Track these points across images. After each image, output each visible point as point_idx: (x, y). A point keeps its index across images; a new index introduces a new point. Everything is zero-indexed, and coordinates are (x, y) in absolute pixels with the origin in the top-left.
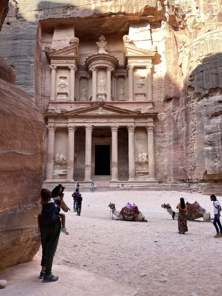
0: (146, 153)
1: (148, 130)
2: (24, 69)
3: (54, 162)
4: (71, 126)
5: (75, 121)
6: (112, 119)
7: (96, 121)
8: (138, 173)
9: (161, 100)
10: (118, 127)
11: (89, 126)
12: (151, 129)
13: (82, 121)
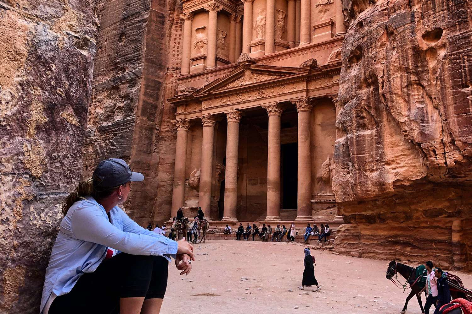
2: (135, 35)
3: (189, 185)
4: (204, 117)
5: (211, 107)
6: (268, 91)
7: (242, 98)
8: (316, 202)
11: (229, 111)
13: (221, 104)
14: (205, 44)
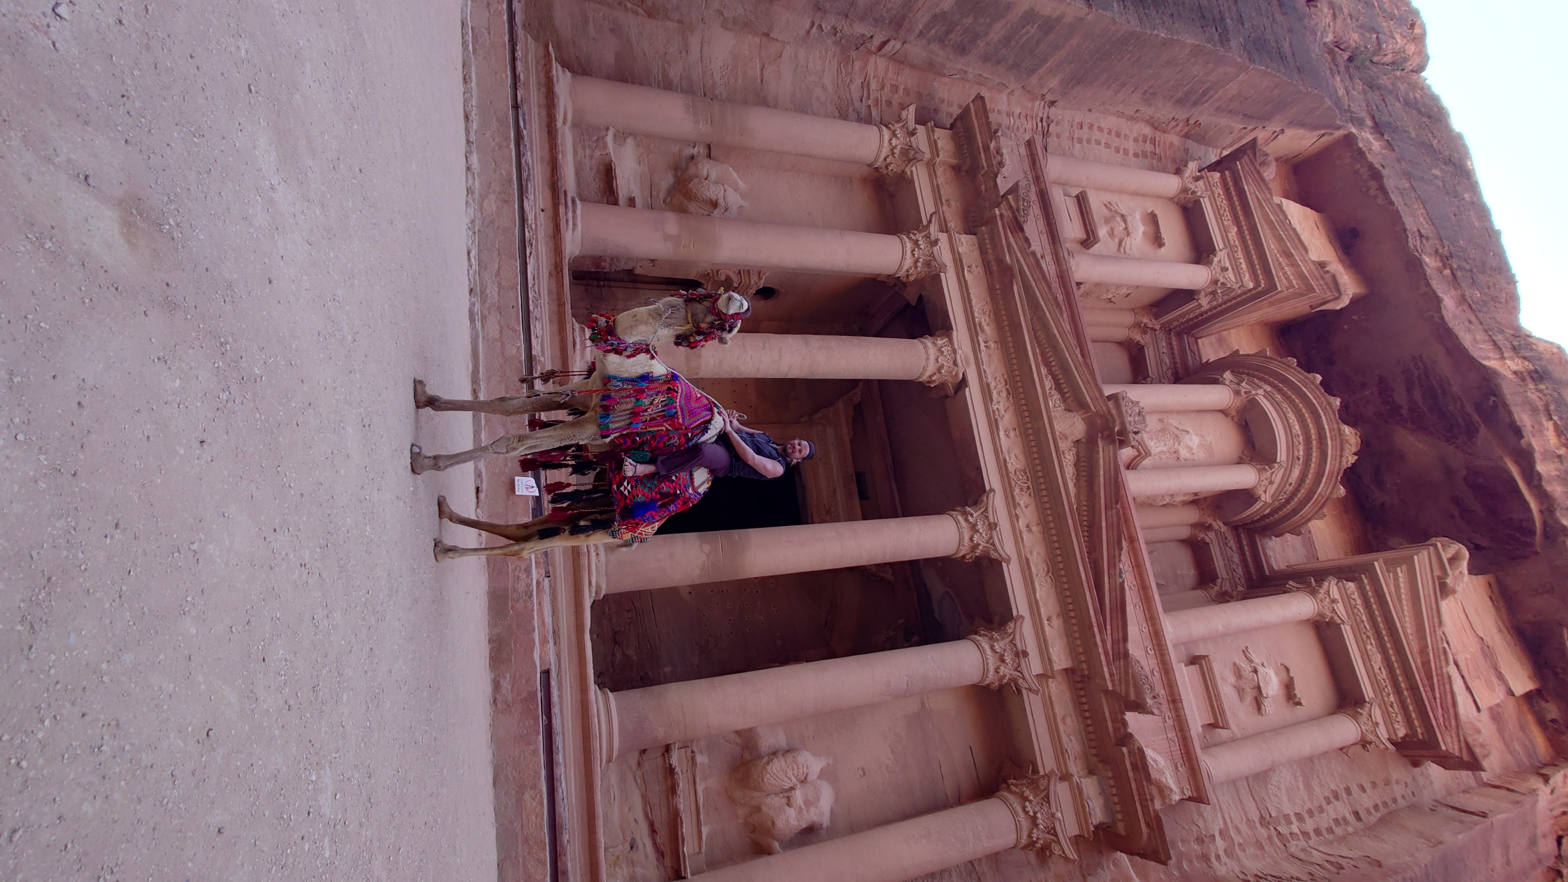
0: (832, 811)
1: (1026, 799)
3: (692, 157)
4: (936, 242)
6: (1032, 507)
7: (1002, 403)
8: (670, 771)
9: (1218, 857)
10: (994, 555)
11: (959, 352)
12: (1034, 820)
13: (976, 315)
14: (1120, 244)
